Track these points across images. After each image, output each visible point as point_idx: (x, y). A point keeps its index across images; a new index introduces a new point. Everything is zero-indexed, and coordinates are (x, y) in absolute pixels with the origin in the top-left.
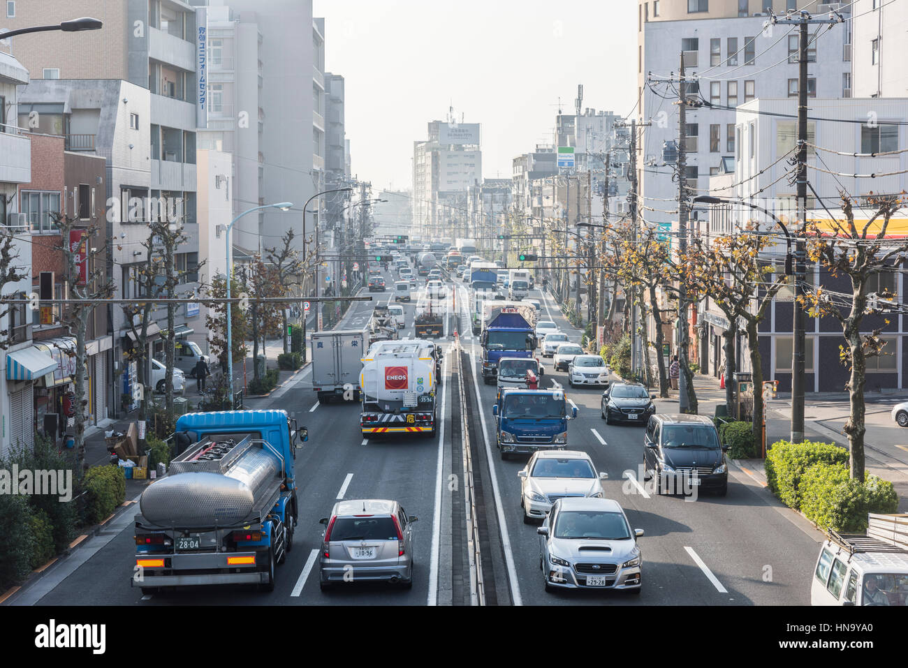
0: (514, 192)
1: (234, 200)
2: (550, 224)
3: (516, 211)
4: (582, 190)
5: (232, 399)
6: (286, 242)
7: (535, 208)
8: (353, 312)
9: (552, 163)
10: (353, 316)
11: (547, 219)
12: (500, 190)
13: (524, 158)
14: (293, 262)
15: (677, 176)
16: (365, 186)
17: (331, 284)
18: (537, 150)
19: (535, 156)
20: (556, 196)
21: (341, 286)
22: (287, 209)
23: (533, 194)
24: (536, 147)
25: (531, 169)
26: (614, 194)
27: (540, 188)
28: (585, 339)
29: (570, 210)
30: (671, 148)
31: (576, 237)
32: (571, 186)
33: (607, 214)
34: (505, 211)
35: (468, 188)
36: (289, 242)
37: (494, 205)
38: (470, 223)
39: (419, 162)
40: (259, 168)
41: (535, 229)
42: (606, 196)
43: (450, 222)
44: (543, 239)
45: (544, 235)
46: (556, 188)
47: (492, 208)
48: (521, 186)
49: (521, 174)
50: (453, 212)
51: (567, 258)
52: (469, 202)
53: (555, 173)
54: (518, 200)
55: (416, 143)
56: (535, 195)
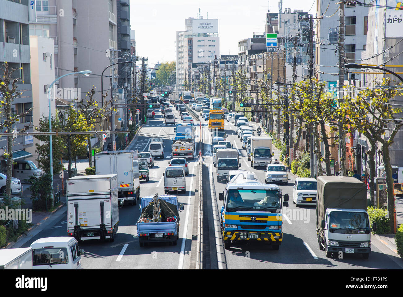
0: (239, 63)
1: (55, 68)
2: (261, 83)
3: (240, 75)
4: (280, 62)
5: (52, 197)
6: (90, 96)
7: (252, 73)
8: (136, 140)
9: (263, 44)
10: (136, 143)
11: (259, 80)
12: (231, 62)
13: (245, 41)
14: (95, 109)
15: (338, 51)
16: (143, 60)
17: (122, 122)
18: (254, 36)
19: (252, 40)
20: (265, 66)
21: (128, 124)
22: (89, 75)
23: (251, 64)
24: (253, 34)
25: (249, 48)
26: (300, 64)
27: (255, 61)
28: (283, 157)
29: (273, 75)
30: (334, 33)
31: (276, 91)
32: (274, 58)
33: (295, 77)
34: (233, 75)
35: (211, 61)
36: (92, 96)
37: (227, 72)
38: (212, 83)
39: (180, 45)
40: (74, 48)
41: (252, 86)
42: (295, 65)
43: (199, 83)
44: (257, 93)
45: (257, 91)
46: (265, 60)
47: (225, 73)
48: (243, 60)
49: (243, 51)
50: (201, 76)
51: (271, 105)
52: (211, 70)
53: (265, 51)
54: (241, 68)
55: (178, 32)
56: (252, 65)
